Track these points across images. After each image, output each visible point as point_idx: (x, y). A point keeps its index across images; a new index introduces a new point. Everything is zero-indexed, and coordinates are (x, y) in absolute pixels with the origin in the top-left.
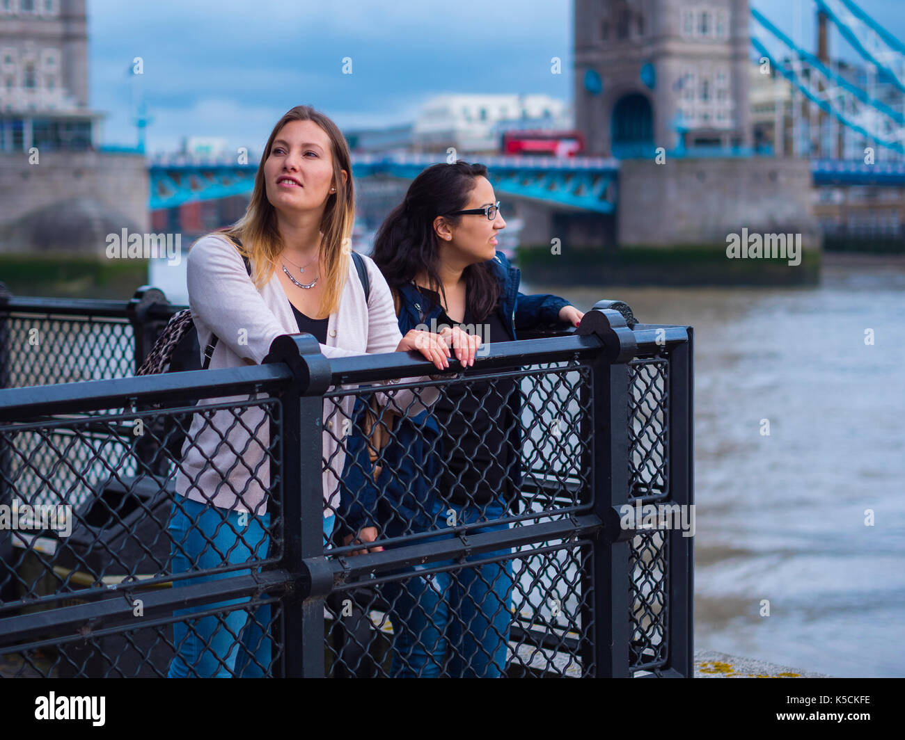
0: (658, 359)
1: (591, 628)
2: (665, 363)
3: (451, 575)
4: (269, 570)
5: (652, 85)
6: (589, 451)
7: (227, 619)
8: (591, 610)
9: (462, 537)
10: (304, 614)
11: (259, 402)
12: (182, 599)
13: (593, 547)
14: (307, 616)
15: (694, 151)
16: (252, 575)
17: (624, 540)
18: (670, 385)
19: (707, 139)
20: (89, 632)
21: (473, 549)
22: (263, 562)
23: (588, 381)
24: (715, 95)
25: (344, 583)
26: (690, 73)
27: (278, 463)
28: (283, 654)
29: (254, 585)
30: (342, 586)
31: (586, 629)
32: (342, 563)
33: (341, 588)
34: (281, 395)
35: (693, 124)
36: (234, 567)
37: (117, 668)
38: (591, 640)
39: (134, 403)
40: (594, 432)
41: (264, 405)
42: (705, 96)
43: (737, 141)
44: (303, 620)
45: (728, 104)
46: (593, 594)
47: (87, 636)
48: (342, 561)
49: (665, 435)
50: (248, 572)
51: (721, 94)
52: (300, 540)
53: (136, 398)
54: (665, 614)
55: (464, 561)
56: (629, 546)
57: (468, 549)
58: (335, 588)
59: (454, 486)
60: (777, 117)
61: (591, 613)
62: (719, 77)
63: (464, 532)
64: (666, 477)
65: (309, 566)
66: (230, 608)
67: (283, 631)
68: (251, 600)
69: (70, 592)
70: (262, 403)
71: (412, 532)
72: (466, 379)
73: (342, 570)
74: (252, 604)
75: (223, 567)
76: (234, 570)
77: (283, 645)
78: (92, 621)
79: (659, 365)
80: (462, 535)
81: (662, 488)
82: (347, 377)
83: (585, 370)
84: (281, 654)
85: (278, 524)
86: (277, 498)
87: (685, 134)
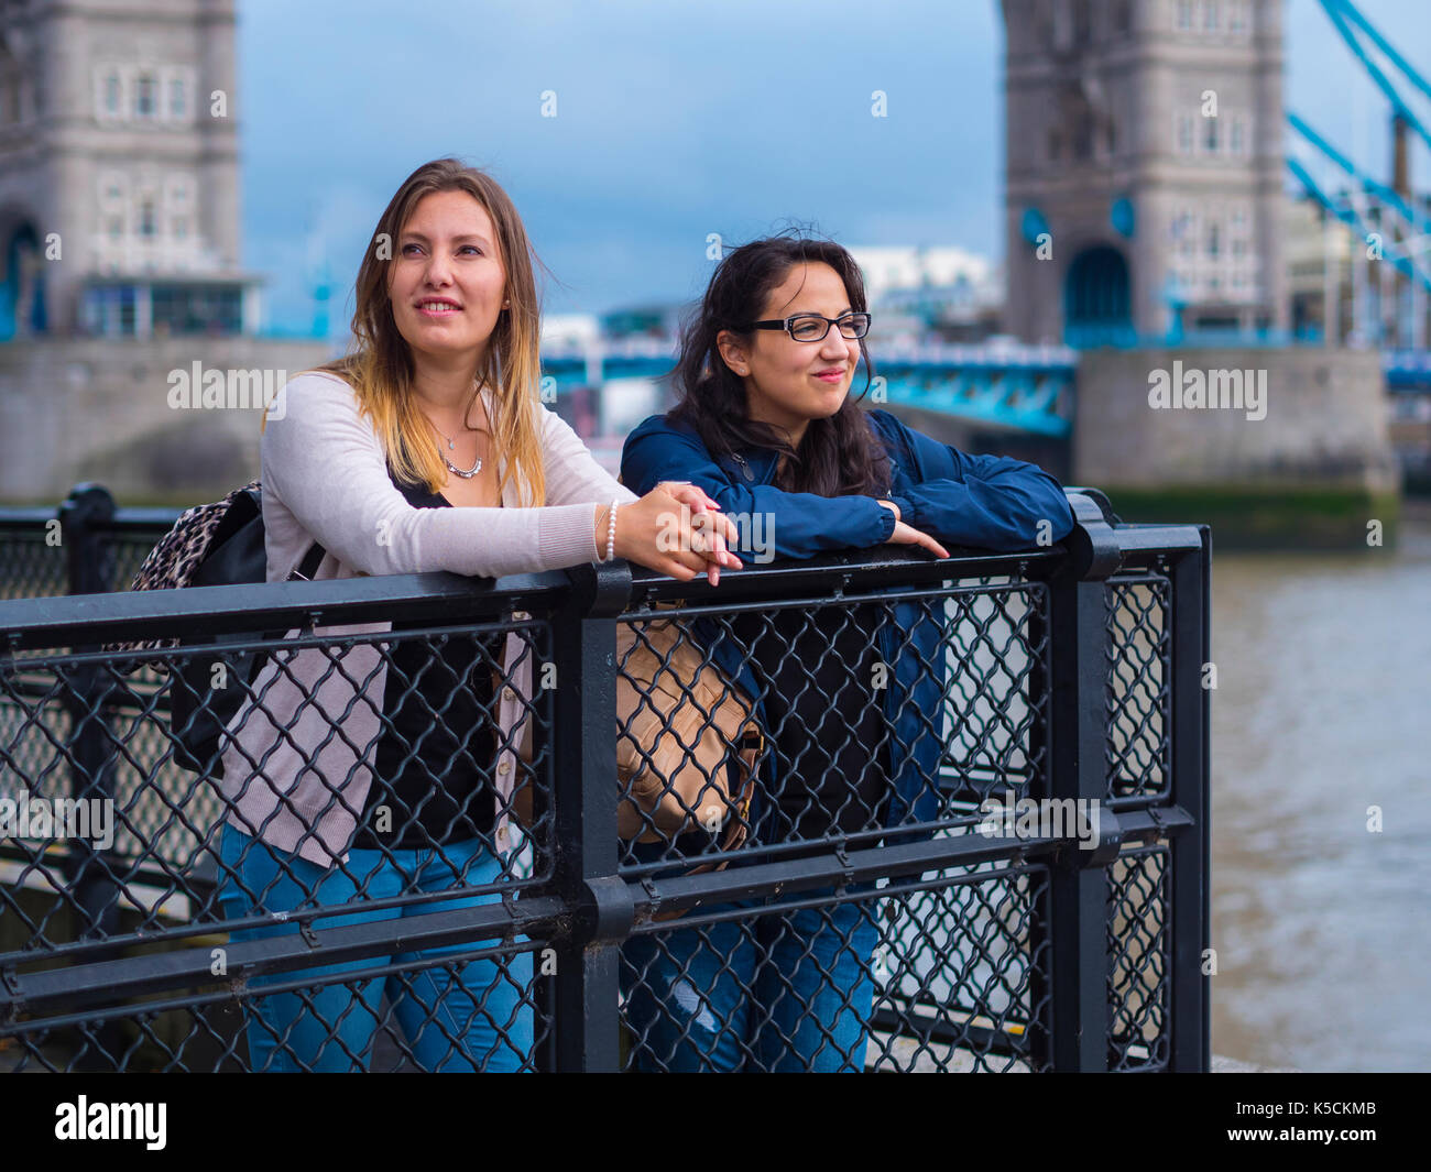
0: (1154, 576)
1: (1046, 1005)
2: (1165, 583)
3: (822, 914)
4: (531, 897)
5: (1130, 229)
6: (1044, 721)
7: (463, 973)
8: (1045, 977)
9: (840, 853)
10: (587, 968)
11: (516, 625)
12: (392, 939)
13: (1048, 876)
14: (591, 972)
15: (1196, 337)
16: (504, 904)
17: (1100, 865)
18: (1171, 619)
19: (1217, 318)
20: (244, 988)
21: (857, 872)
22: (520, 884)
23: (1041, 608)
24: (1229, 249)
25: (650, 922)
26: (1190, 212)
27: (546, 724)
28: (553, 1034)
29: (507, 920)
30: (648, 926)
31: (1038, 1010)
32: (648, 889)
33: (645, 929)
34: (549, 617)
35: (1194, 293)
36: (476, 889)
37: (288, 1046)
38: (1046, 1026)
39: (317, 621)
40: (1051, 690)
41: (524, 631)
42: (1214, 248)
43: (1264, 322)
44: (585, 977)
45: (1249, 263)
46: (1050, 951)
47: (241, 994)
48: (648, 885)
49: (1164, 699)
50: (497, 898)
51: (1238, 248)
52: (580, 849)
53: (320, 613)
54: (1164, 987)
55: (844, 892)
56: (1107, 876)
57: (849, 872)
58: (636, 929)
59: (827, 770)
60: (1330, 284)
61: (1045, 983)
62: (1235, 218)
63: (843, 845)
64: (1166, 767)
65: (595, 892)
66: (468, 955)
67: (552, 997)
68: (501, 945)
69: (214, 921)
70: (521, 628)
71: (760, 842)
72: (846, 599)
73: (647, 899)
74: (504, 950)
75: (456, 889)
76: (475, 894)
77: (552, 1017)
78: (249, 969)
79: (1155, 587)
80: (840, 849)
81: (1159, 788)
82: (656, 590)
83: (1035, 591)
84: (550, 1031)
85: (545, 825)
86: (544, 781)
87: (1181, 310)
